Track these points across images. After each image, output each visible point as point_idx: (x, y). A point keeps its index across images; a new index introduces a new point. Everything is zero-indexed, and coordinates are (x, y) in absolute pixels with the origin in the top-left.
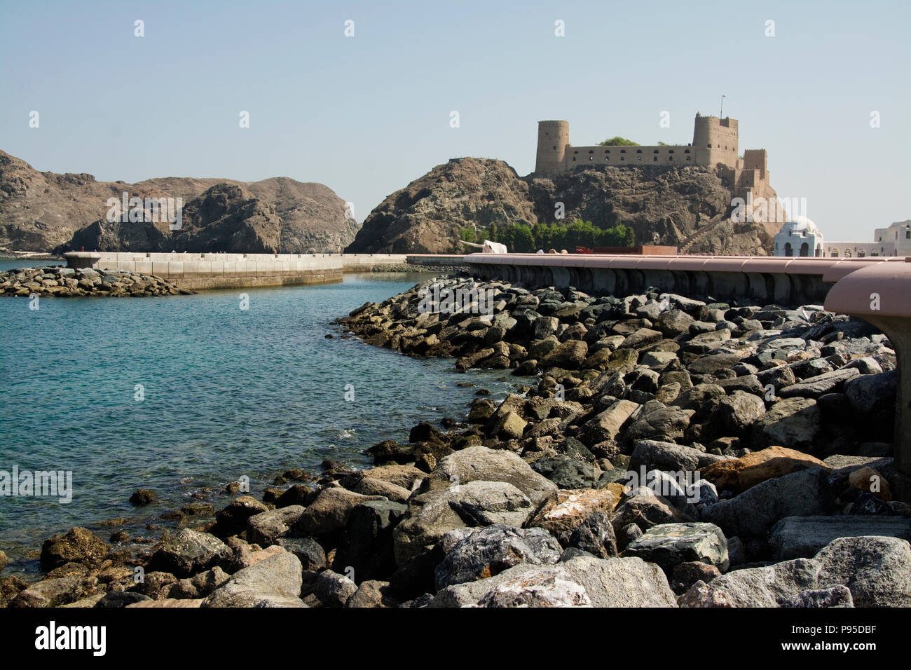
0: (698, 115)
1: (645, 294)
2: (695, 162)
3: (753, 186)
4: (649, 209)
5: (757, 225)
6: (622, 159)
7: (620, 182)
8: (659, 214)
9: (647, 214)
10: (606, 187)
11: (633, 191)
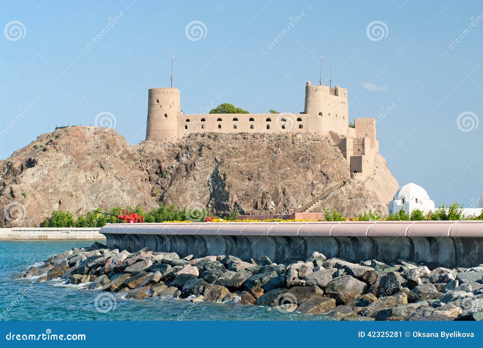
0: (307, 83)
1: (310, 261)
2: (307, 130)
3: (364, 154)
4: (263, 178)
5: (370, 193)
6: (235, 127)
7: (233, 151)
8: (274, 182)
9: (262, 183)
10: (219, 156)
11: (246, 160)
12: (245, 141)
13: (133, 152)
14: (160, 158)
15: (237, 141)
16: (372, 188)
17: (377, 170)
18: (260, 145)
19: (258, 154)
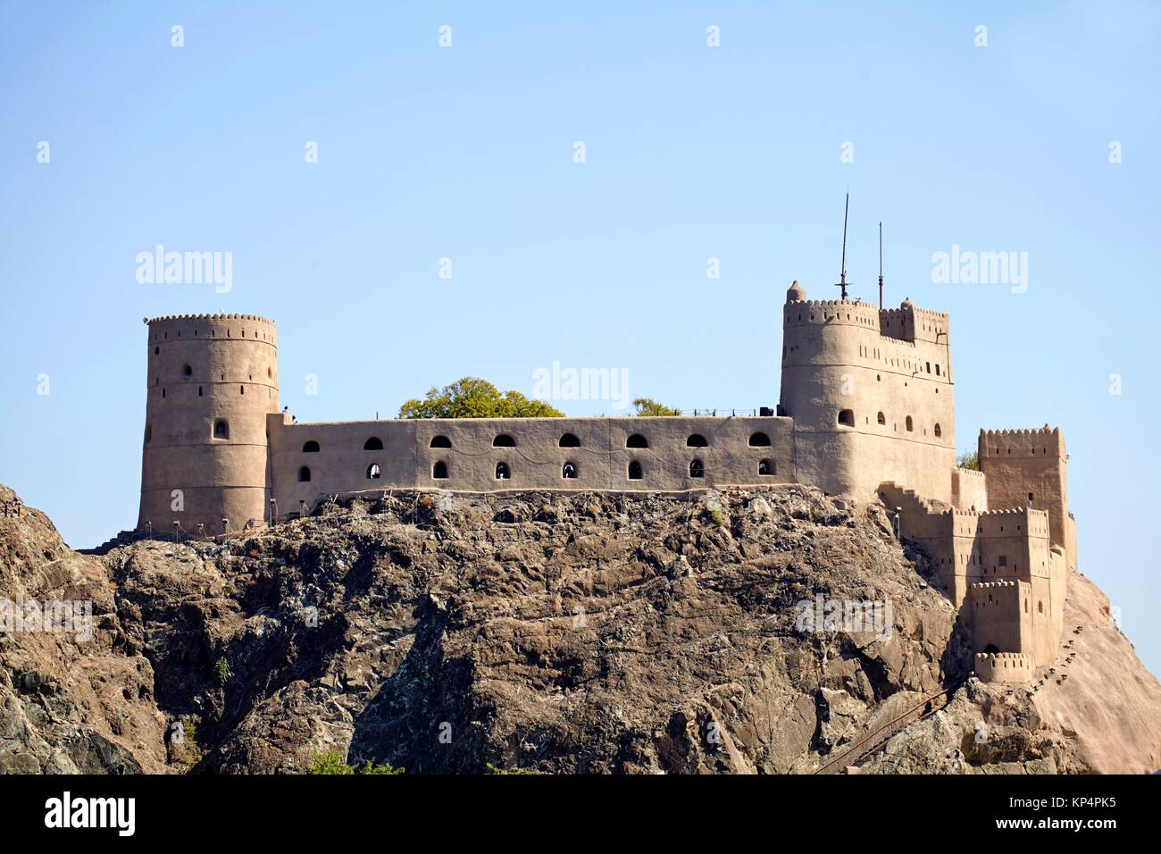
0: (792, 294)
2: (795, 480)
3: (1026, 577)
4: (622, 675)
5: (1055, 737)
6: (504, 470)
7: (498, 567)
8: (665, 695)
9: (617, 696)
10: (443, 587)
11: (553, 602)
12: (546, 528)
13: (88, 579)
14: (201, 603)
15: (510, 528)
16: (1060, 716)
17: (1080, 641)
18: (604, 543)
19: (598, 581)
